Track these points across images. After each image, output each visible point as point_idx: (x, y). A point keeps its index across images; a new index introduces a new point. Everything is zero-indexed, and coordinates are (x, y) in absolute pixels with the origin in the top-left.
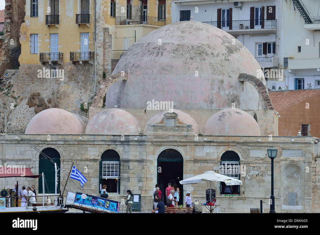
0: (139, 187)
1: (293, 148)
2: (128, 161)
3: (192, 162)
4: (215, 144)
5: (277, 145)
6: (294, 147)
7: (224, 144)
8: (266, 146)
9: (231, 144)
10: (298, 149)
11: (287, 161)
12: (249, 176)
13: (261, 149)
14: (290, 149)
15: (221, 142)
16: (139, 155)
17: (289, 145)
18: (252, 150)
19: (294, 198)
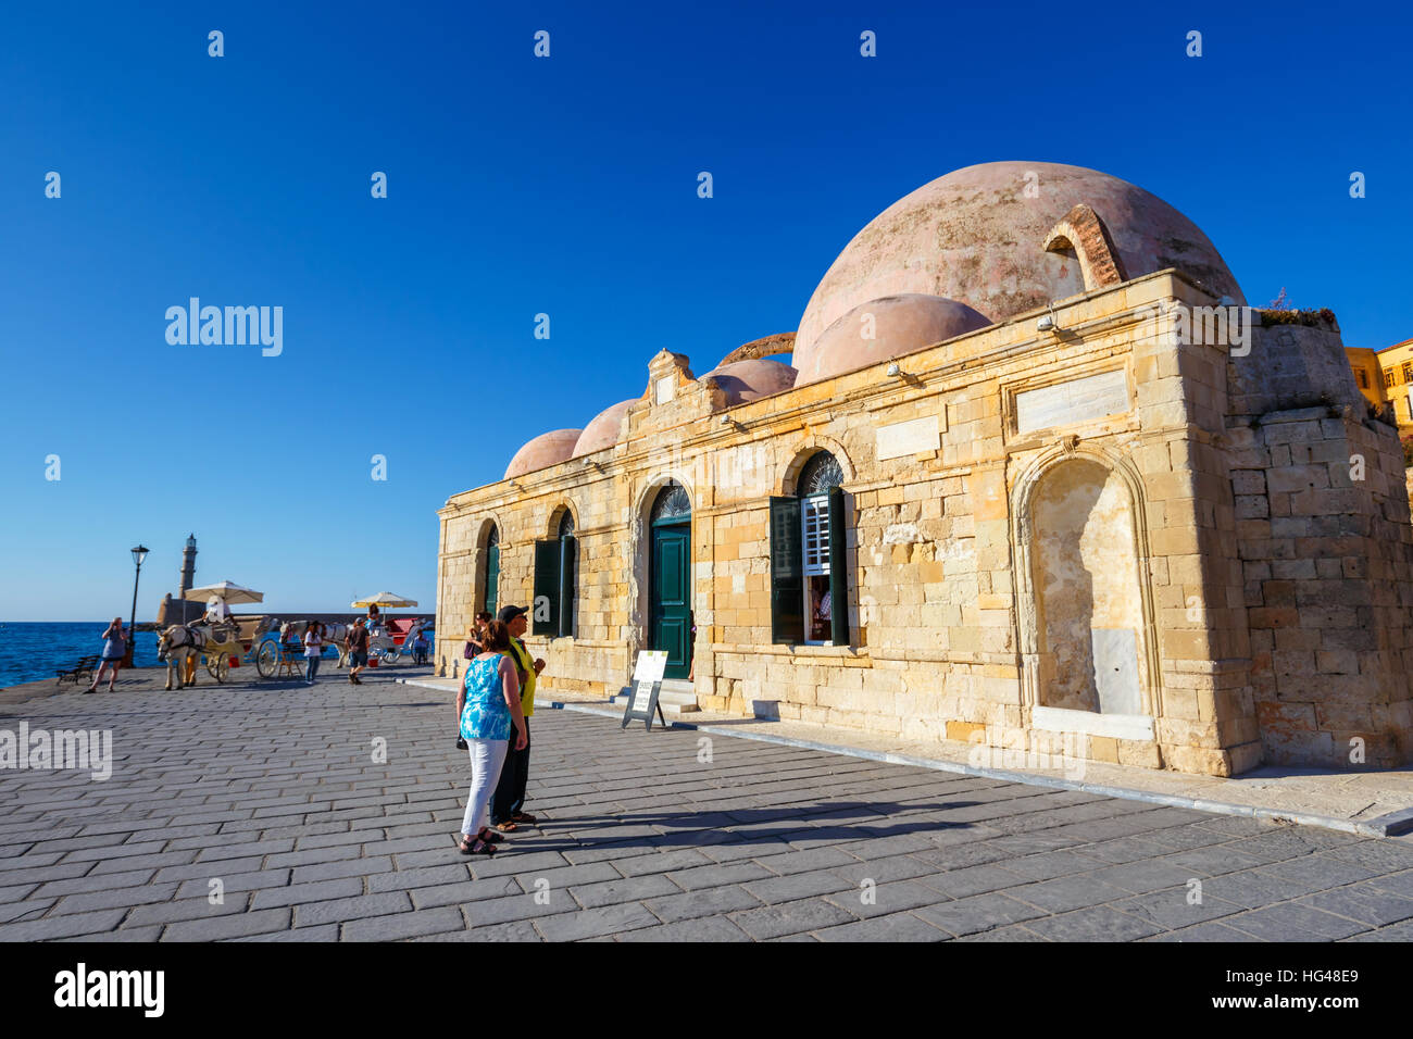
0: (605, 614)
1: (1067, 372)
2: (586, 533)
3: (706, 514)
4: (764, 432)
5: (983, 376)
6: (1069, 362)
7: (789, 427)
8: (939, 393)
9: (810, 420)
10: (1096, 365)
11: (1042, 450)
12: (877, 551)
13: (918, 414)
14: (1050, 383)
15: (781, 419)
16: (605, 511)
17: (1040, 360)
18: (883, 424)
19: (1125, 663)
